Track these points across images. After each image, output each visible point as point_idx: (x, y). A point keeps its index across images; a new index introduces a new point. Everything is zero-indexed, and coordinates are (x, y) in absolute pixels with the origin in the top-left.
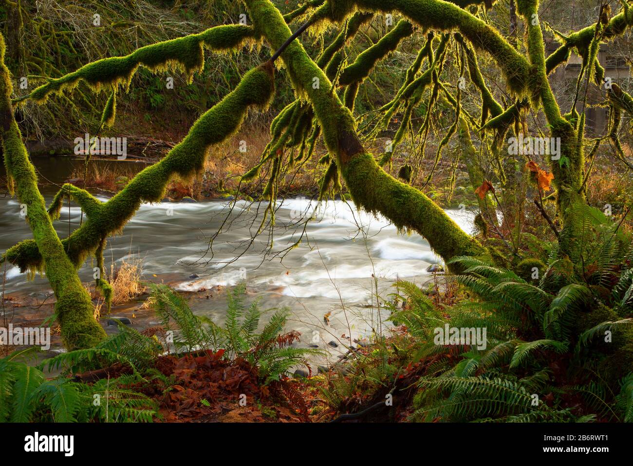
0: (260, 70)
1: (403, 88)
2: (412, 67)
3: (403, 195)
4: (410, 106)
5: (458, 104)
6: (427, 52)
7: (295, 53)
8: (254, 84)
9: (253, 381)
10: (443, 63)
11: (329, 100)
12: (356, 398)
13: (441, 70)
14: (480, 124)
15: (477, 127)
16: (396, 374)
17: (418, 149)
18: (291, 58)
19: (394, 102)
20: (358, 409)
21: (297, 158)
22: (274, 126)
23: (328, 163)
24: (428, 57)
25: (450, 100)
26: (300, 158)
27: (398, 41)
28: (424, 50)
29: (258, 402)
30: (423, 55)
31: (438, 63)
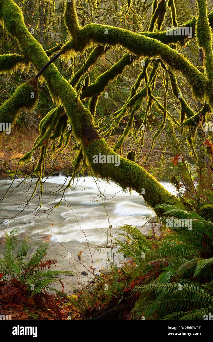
0: (28, 84)
1: (128, 100)
2: (134, 86)
3: (125, 166)
4: (133, 111)
5: (165, 110)
6: (143, 76)
7: (52, 73)
8: (24, 93)
9: (23, 294)
10: (155, 83)
11: (75, 104)
12: (96, 307)
13: (153, 88)
14: (180, 123)
15: (178, 125)
16: (123, 288)
17: (139, 140)
18: (50, 76)
19: (122, 109)
20: (98, 314)
21: (58, 147)
22: (41, 125)
23: (79, 149)
24: (144, 79)
25: (160, 107)
26: (59, 146)
27: (123, 68)
28: (142, 74)
29: (26, 309)
30: (141, 77)
31: (152, 83)
